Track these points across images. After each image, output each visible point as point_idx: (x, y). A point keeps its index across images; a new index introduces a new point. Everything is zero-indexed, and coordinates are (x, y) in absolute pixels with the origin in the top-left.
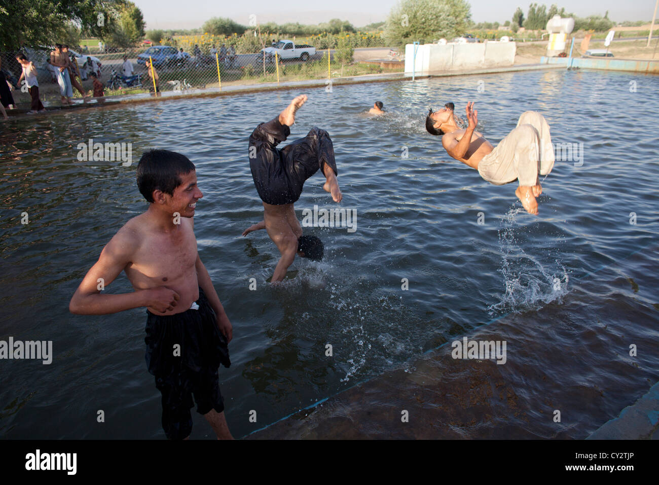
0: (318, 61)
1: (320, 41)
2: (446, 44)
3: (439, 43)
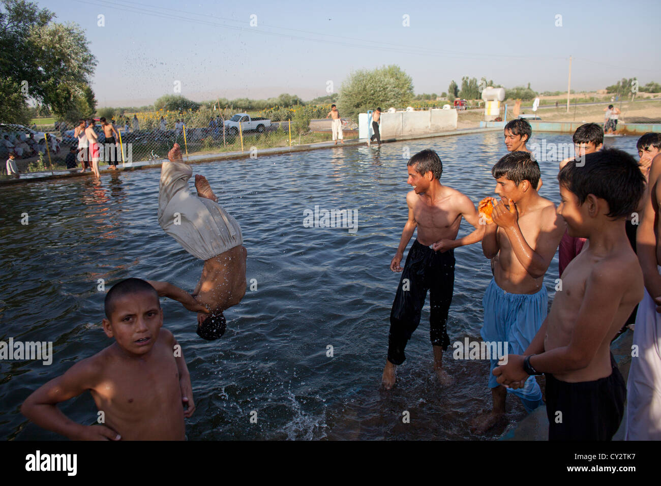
0: (274, 132)
1: (272, 114)
2: (396, 112)
3: (389, 112)
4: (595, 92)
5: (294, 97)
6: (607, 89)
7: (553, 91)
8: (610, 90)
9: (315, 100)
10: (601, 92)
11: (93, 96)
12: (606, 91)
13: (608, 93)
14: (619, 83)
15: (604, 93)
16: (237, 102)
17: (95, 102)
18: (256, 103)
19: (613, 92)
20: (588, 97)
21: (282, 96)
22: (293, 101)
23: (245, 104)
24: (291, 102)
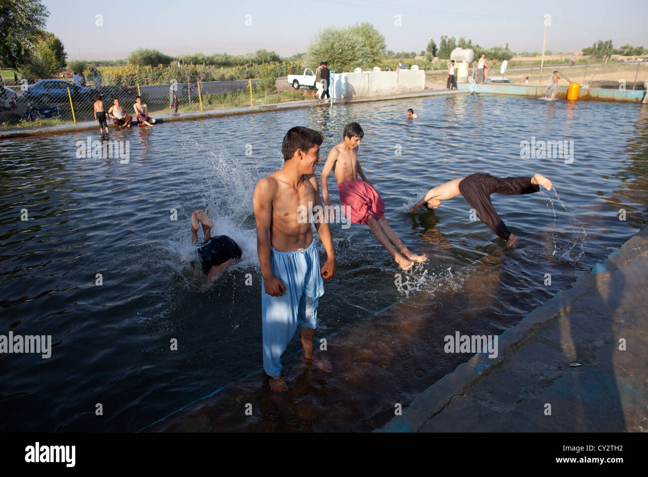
1: (246, 71)
2: (362, 72)
3: (355, 72)
4: (571, 54)
5: (271, 54)
6: (584, 51)
7: (531, 52)
8: (586, 52)
9: (294, 56)
10: (577, 53)
11: (62, 49)
12: (582, 53)
13: (584, 55)
14: (595, 45)
15: (580, 55)
16: (214, 58)
17: (65, 54)
18: (232, 59)
19: (589, 55)
20: (564, 58)
21: (259, 52)
22: (271, 57)
23: (221, 59)
24: (269, 58)
